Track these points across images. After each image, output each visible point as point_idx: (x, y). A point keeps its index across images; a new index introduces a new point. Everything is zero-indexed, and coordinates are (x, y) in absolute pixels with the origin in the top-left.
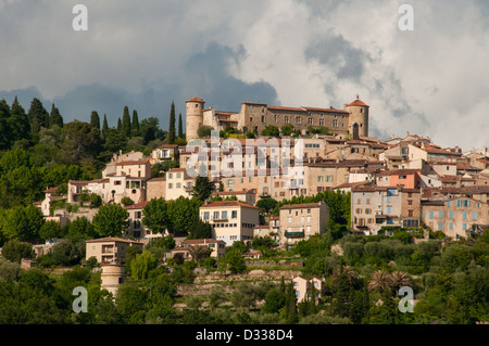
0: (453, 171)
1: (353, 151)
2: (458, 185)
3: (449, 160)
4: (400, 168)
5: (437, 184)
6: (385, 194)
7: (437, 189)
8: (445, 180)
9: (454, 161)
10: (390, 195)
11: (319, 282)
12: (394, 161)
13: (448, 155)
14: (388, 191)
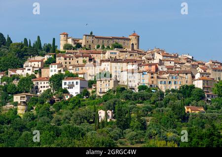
0: (172, 64)
1: (131, 55)
2: (174, 70)
3: (171, 59)
4: (150, 62)
5: (165, 69)
6: (142, 74)
7: (165, 72)
8: (169, 68)
9: (173, 59)
10: (143, 74)
11: (111, 112)
12: (148, 59)
13: (171, 57)
14: (143, 73)
